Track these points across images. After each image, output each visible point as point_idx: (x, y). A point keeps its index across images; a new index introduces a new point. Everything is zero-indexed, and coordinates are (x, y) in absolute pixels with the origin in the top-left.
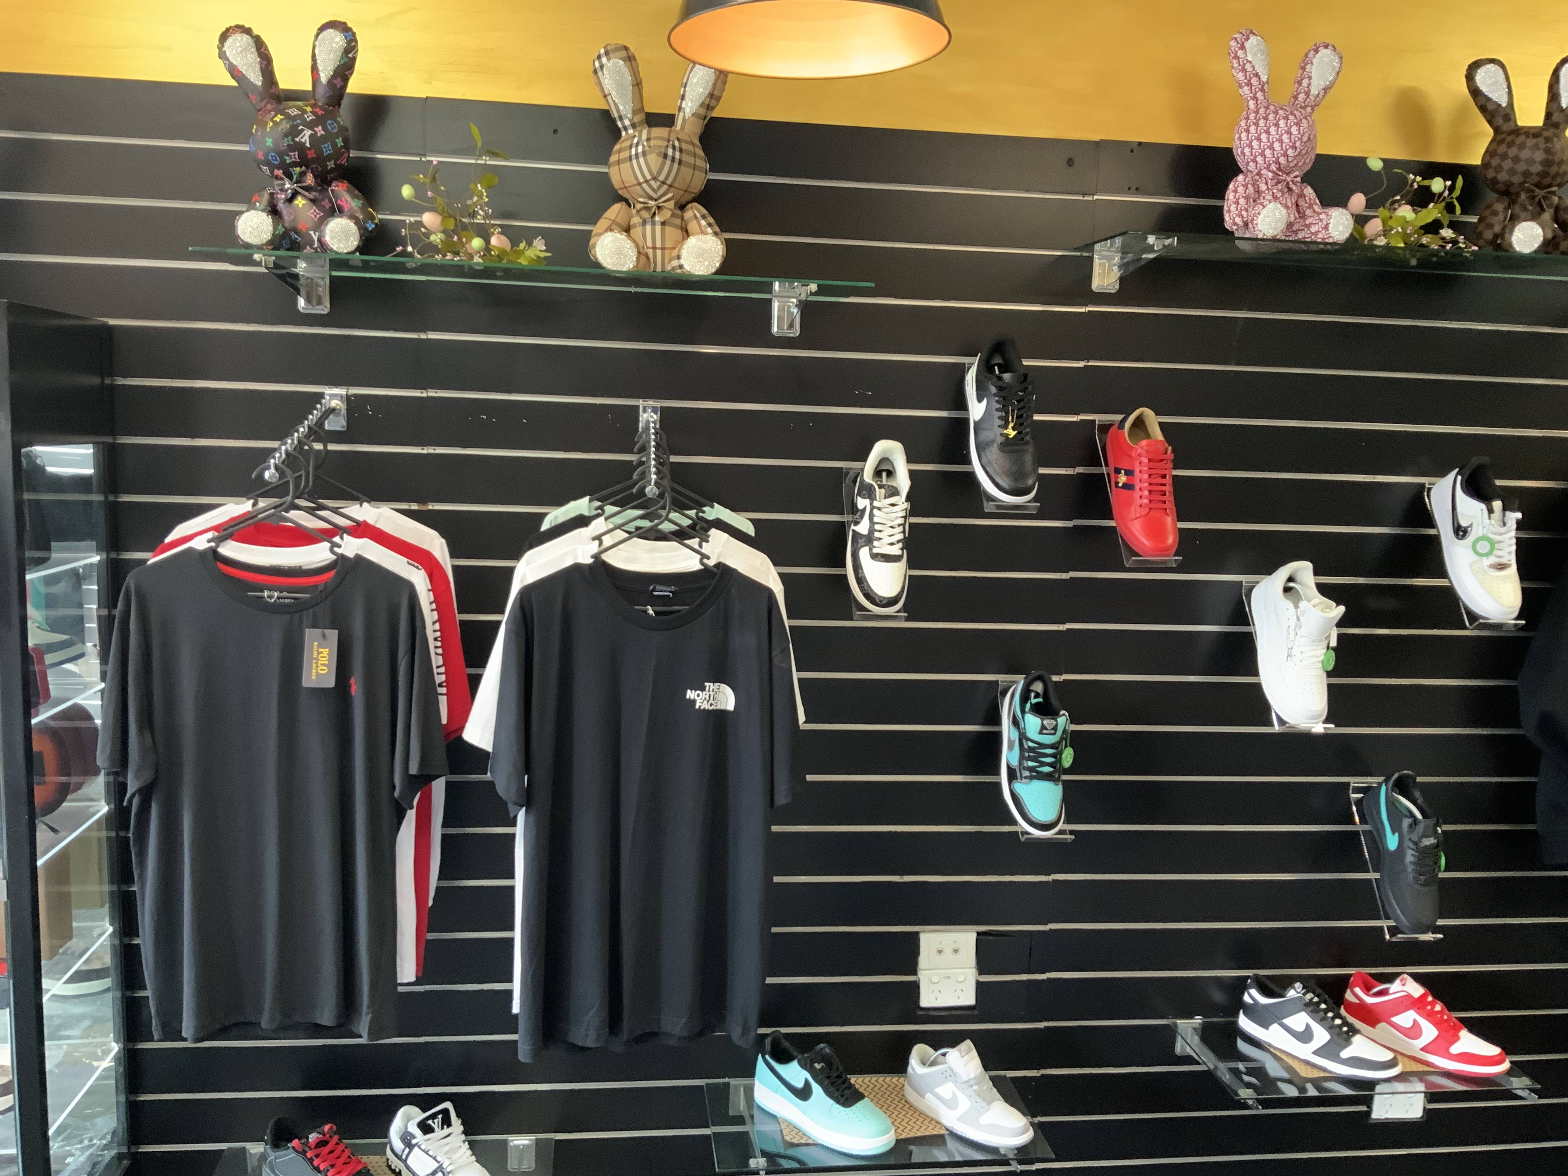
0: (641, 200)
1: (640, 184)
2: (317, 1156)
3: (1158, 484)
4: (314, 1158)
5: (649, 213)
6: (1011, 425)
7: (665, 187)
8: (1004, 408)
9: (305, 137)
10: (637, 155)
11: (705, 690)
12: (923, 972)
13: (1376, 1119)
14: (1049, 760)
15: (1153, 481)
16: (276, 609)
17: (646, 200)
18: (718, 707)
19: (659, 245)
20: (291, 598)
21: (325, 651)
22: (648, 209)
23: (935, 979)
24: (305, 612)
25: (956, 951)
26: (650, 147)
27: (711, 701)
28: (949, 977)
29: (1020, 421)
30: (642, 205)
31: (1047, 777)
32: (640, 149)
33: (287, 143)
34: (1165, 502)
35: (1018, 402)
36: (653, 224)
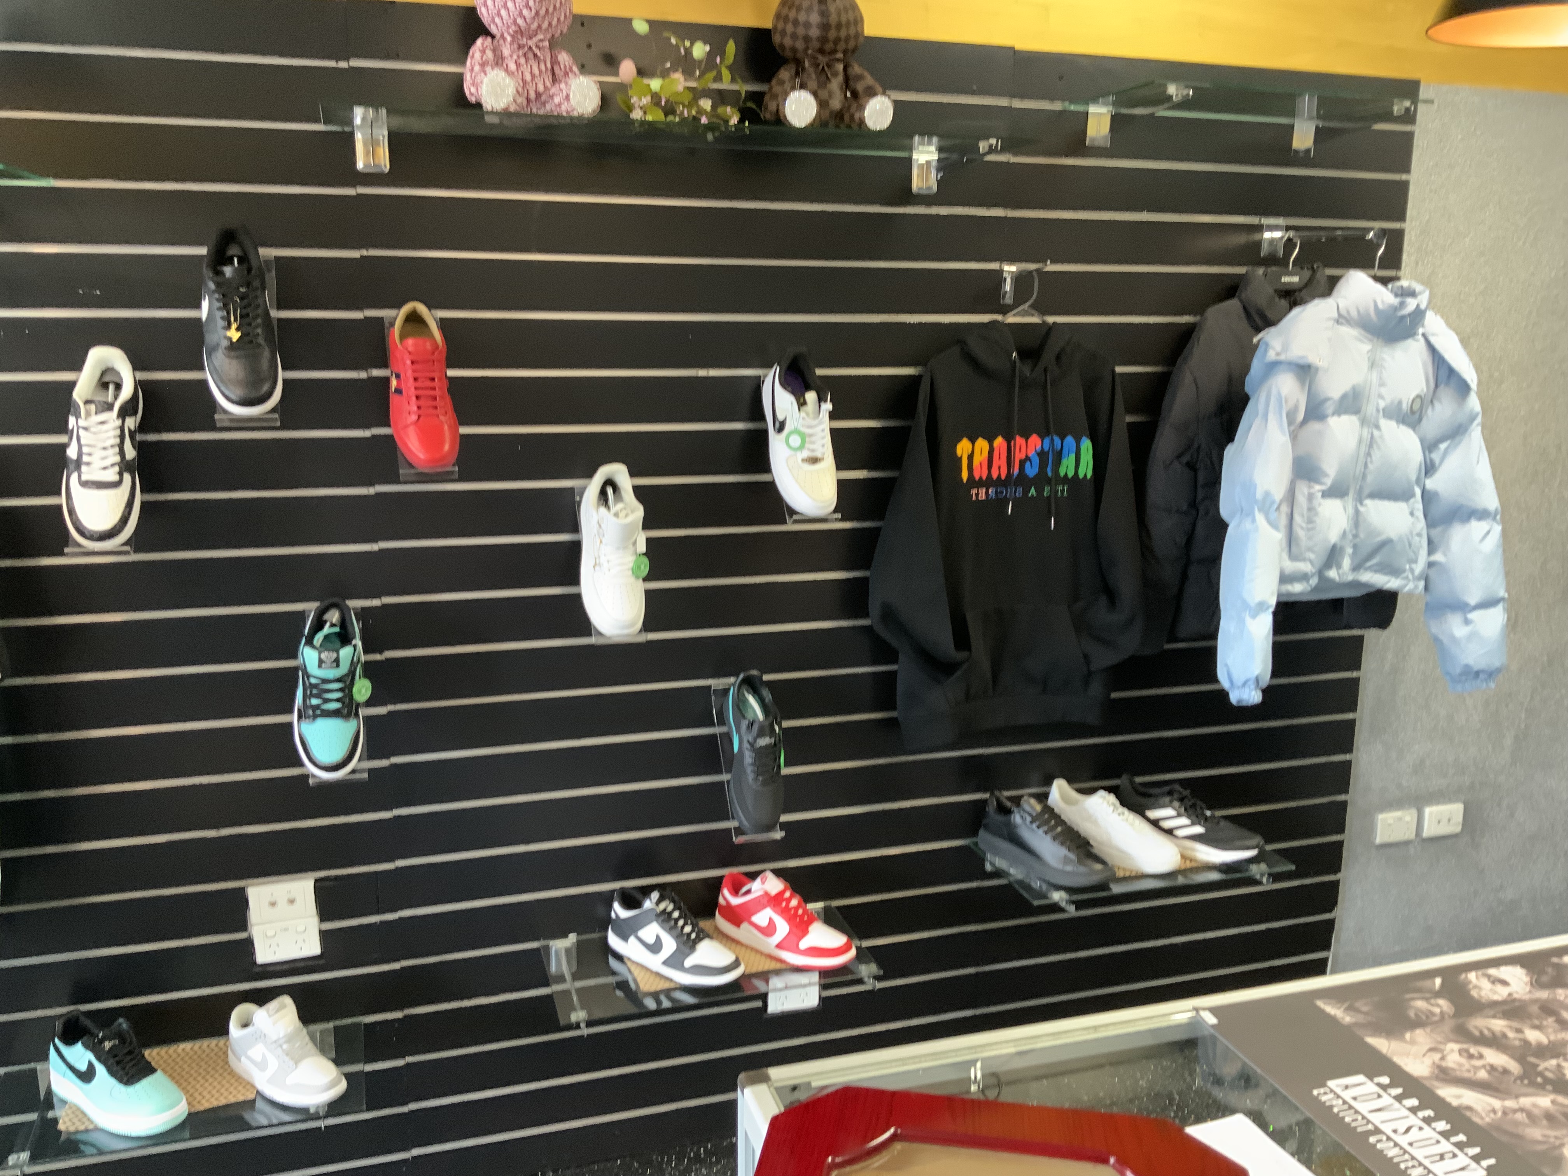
3: (426, 388)
6: (234, 326)
8: (225, 306)
12: (256, 927)
13: (772, 1014)
14: (338, 695)
15: (419, 384)
23: (271, 933)
25: (292, 901)
28: (287, 929)
29: (247, 320)
31: (336, 714)
34: (436, 408)
35: (242, 299)
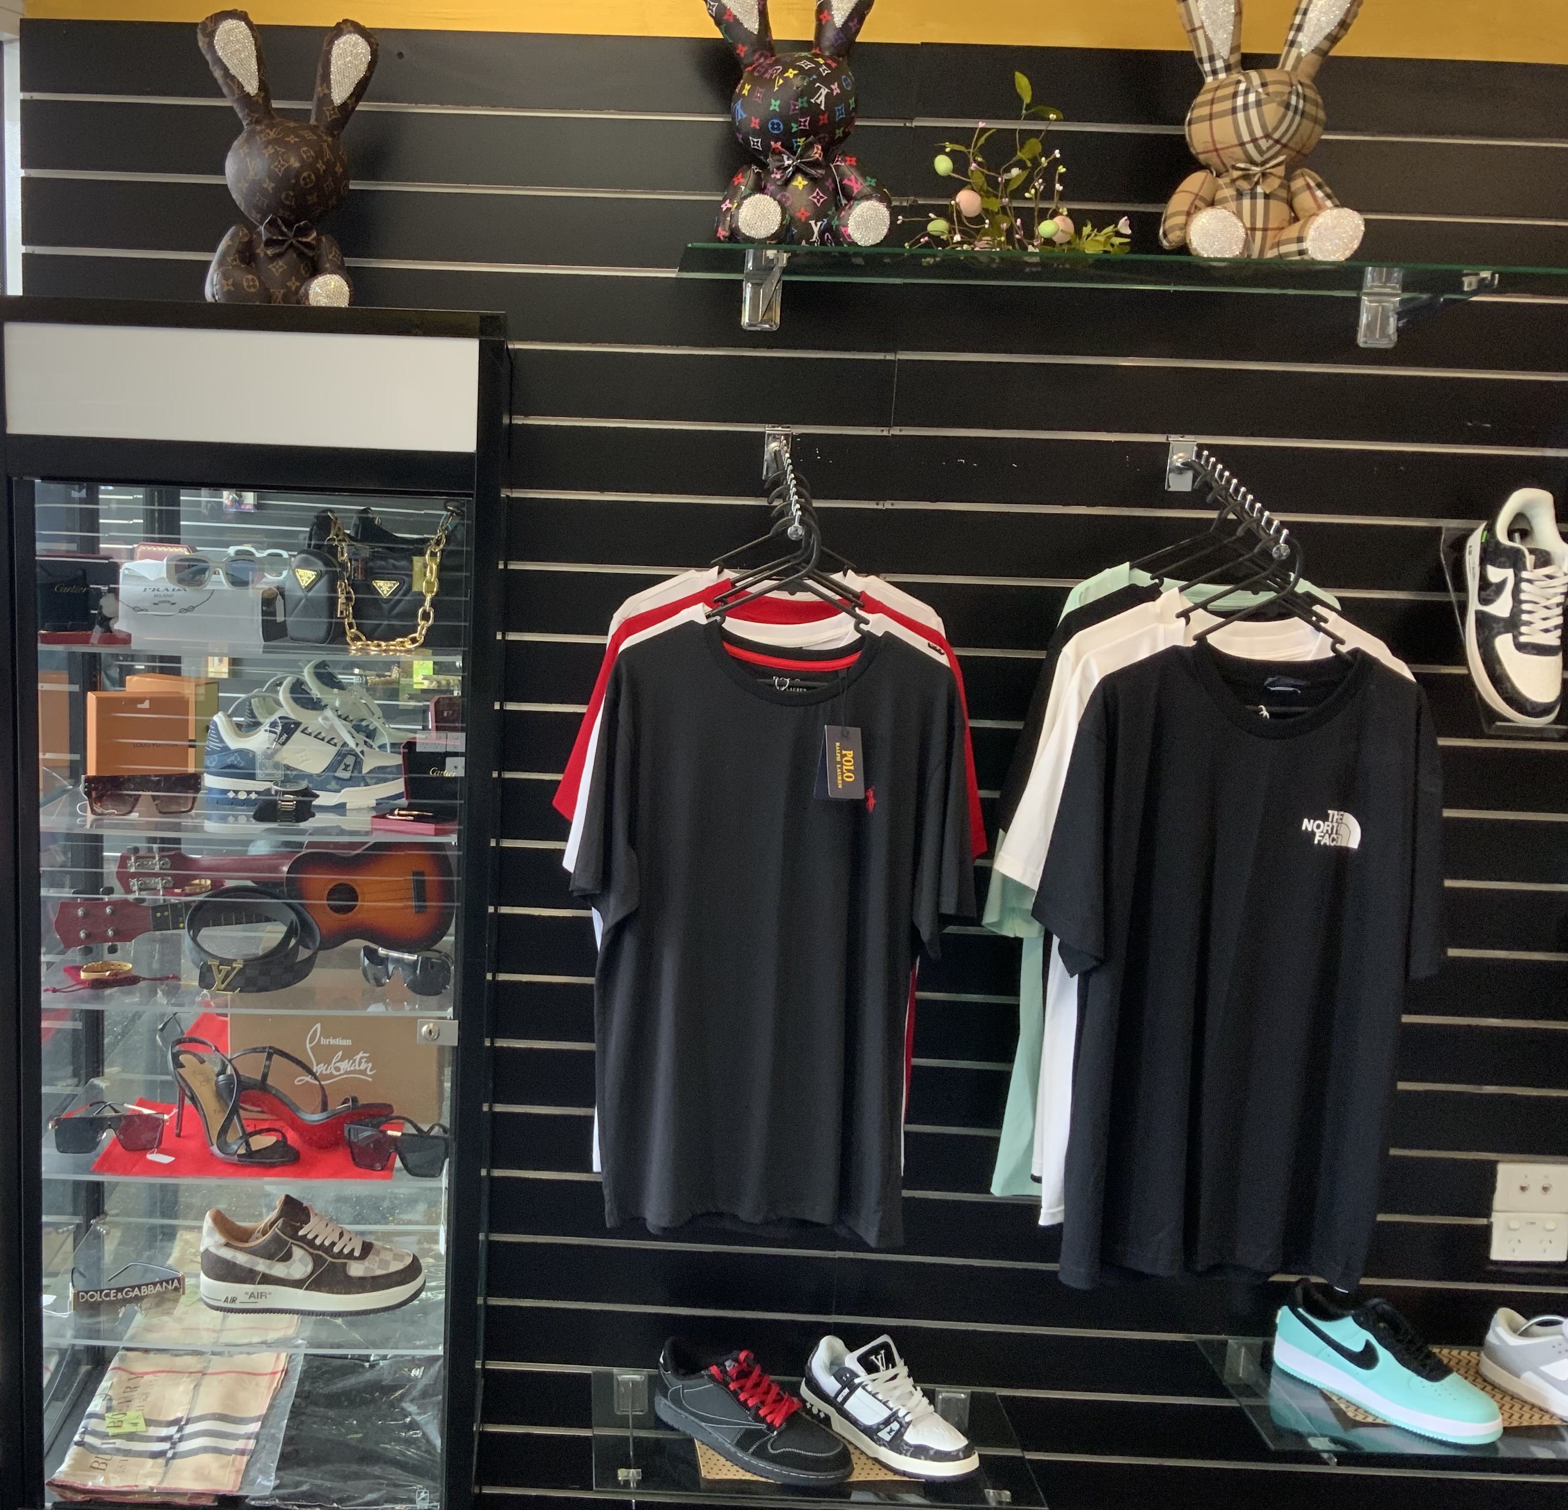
0: (1242, 165)
1: (1242, 144)
2: (742, 1388)
4: (739, 1391)
5: (1250, 184)
7: (1278, 147)
9: (821, 99)
10: (1246, 107)
11: (1327, 820)
12: (1498, 1214)
16: (787, 700)
17: (1248, 166)
18: (1339, 844)
19: (1259, 224)
20: (803, 688)
21: (850, 754)
22: (1247, 177)
23: (1513, 1225)
24: (822, 705)
25: (1546, 1189)
26: (1268, 94)
27: (1334, 835)
28: (1533, 1223)
30: (1240, 173)
32: (1252, 97)
33: (800, 105)
36: (1254, 196)
